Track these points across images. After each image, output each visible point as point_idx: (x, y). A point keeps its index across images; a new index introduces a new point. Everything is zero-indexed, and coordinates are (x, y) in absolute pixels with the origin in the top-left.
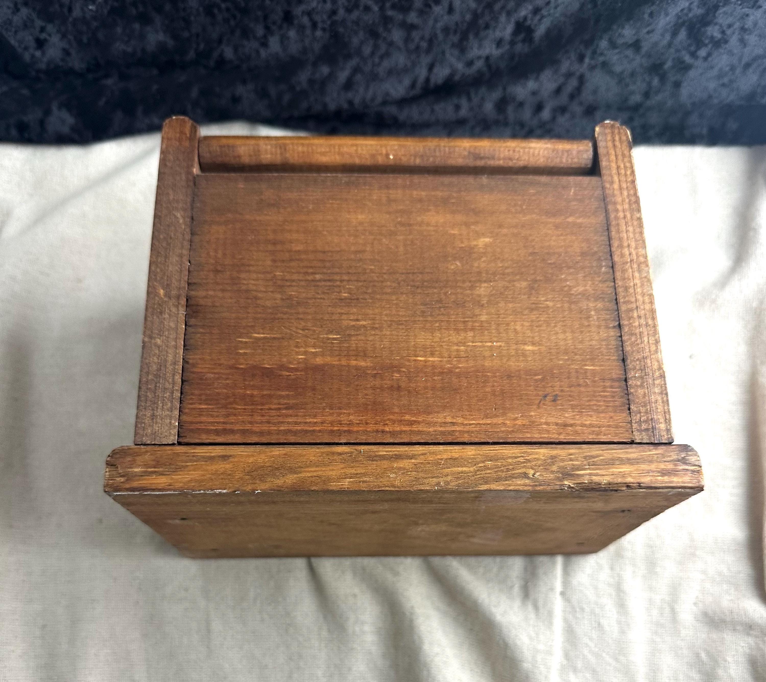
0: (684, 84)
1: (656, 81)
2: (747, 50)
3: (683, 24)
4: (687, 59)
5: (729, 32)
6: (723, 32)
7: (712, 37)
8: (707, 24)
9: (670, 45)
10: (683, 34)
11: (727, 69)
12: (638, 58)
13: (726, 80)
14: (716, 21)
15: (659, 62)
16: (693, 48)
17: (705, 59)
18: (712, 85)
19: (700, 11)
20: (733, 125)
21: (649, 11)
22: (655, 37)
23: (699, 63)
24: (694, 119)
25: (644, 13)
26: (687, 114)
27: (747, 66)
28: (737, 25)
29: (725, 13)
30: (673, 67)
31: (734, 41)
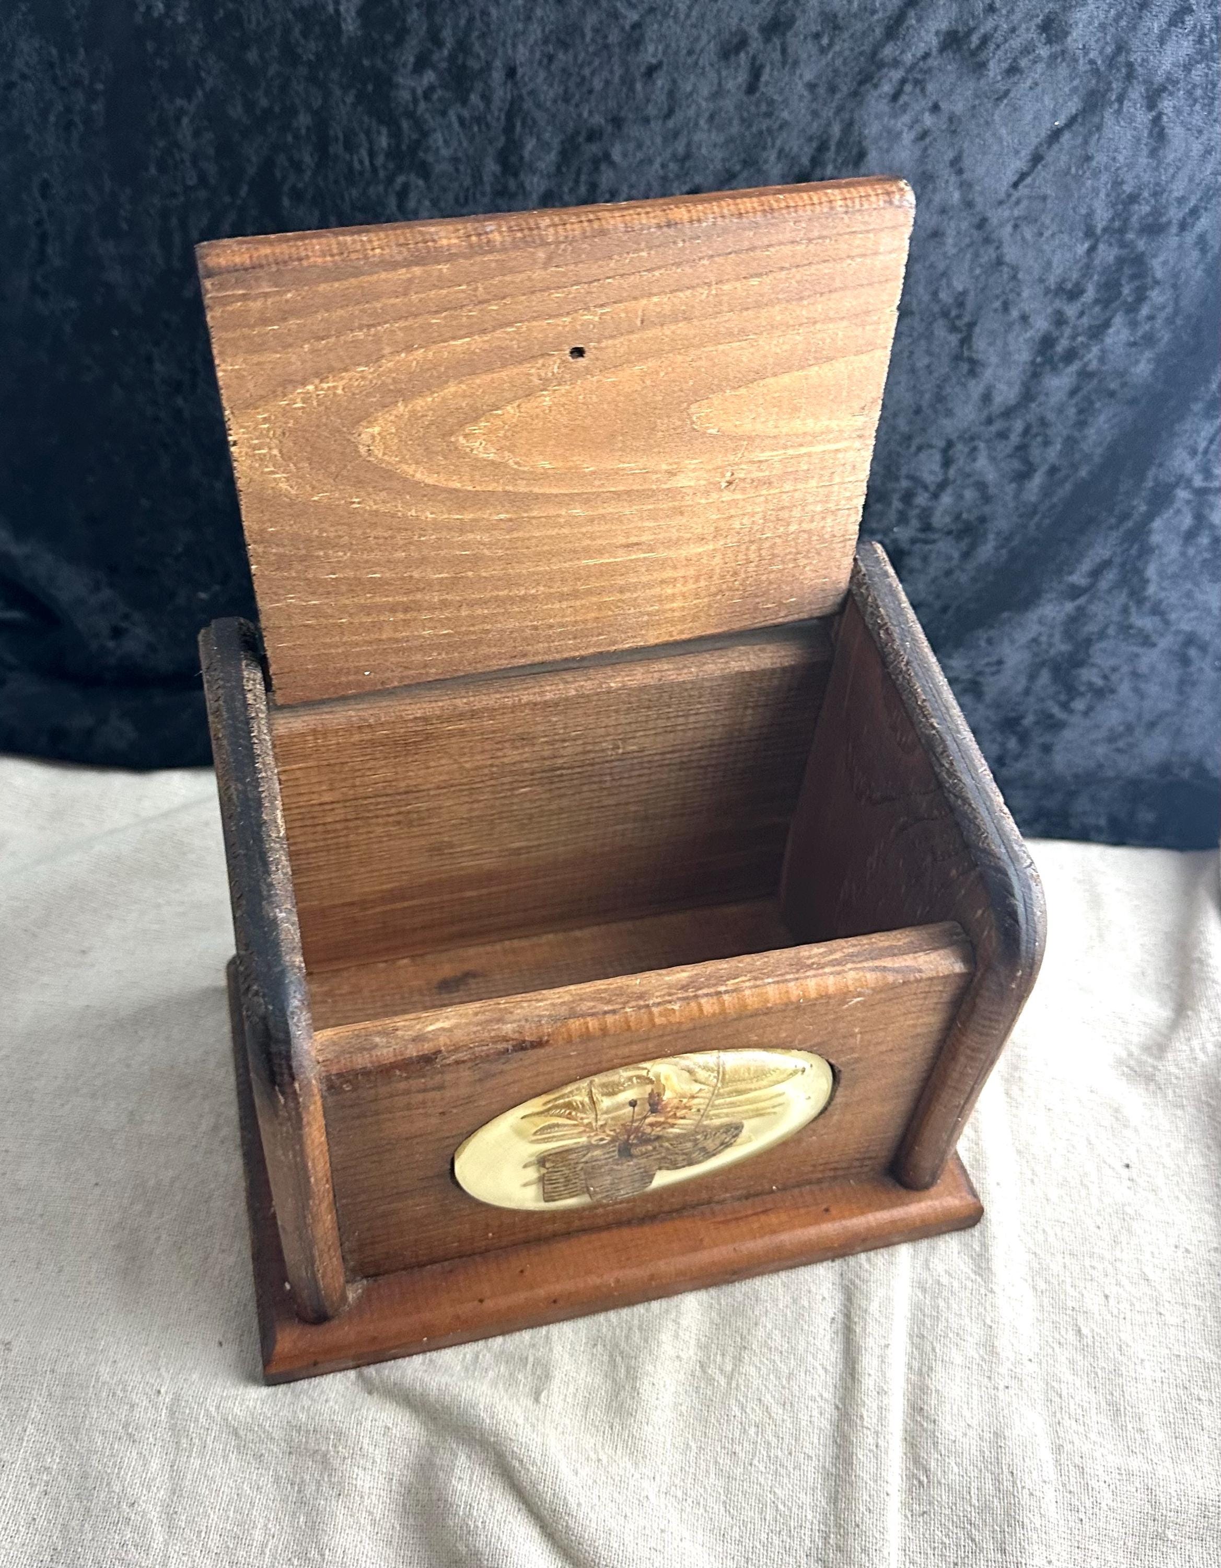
0: (1057, 748)
1: (1013, 744)
2: (1147, 704)
3: (1043, 664)
4: (1056, 710)
5: (1114, 677)
6: (1105, 677)
7: (1090, 684)
8: (1080, 664)
9: (1027, 692)
10: (1045, 677)
11: (1121, 728)
12: (981, 707)
13: (1121, 744)
14: (1092, 660)
15: (1013, 714)
16: (1063, 697)
17: (1086, 714)
18: (1101, 750)
19: (1065, 648)
20: (1146, 816)
21: (985, 636)
22: (1004, 680)
23: (1075, 719)
24: (1082, 804)
25: (978, 639)
26: (1072, 795)
27: (1152, 725)
28: (1125, 669)
29: (1104, 651)
30: (1037, 723)
31: (1124, 689)
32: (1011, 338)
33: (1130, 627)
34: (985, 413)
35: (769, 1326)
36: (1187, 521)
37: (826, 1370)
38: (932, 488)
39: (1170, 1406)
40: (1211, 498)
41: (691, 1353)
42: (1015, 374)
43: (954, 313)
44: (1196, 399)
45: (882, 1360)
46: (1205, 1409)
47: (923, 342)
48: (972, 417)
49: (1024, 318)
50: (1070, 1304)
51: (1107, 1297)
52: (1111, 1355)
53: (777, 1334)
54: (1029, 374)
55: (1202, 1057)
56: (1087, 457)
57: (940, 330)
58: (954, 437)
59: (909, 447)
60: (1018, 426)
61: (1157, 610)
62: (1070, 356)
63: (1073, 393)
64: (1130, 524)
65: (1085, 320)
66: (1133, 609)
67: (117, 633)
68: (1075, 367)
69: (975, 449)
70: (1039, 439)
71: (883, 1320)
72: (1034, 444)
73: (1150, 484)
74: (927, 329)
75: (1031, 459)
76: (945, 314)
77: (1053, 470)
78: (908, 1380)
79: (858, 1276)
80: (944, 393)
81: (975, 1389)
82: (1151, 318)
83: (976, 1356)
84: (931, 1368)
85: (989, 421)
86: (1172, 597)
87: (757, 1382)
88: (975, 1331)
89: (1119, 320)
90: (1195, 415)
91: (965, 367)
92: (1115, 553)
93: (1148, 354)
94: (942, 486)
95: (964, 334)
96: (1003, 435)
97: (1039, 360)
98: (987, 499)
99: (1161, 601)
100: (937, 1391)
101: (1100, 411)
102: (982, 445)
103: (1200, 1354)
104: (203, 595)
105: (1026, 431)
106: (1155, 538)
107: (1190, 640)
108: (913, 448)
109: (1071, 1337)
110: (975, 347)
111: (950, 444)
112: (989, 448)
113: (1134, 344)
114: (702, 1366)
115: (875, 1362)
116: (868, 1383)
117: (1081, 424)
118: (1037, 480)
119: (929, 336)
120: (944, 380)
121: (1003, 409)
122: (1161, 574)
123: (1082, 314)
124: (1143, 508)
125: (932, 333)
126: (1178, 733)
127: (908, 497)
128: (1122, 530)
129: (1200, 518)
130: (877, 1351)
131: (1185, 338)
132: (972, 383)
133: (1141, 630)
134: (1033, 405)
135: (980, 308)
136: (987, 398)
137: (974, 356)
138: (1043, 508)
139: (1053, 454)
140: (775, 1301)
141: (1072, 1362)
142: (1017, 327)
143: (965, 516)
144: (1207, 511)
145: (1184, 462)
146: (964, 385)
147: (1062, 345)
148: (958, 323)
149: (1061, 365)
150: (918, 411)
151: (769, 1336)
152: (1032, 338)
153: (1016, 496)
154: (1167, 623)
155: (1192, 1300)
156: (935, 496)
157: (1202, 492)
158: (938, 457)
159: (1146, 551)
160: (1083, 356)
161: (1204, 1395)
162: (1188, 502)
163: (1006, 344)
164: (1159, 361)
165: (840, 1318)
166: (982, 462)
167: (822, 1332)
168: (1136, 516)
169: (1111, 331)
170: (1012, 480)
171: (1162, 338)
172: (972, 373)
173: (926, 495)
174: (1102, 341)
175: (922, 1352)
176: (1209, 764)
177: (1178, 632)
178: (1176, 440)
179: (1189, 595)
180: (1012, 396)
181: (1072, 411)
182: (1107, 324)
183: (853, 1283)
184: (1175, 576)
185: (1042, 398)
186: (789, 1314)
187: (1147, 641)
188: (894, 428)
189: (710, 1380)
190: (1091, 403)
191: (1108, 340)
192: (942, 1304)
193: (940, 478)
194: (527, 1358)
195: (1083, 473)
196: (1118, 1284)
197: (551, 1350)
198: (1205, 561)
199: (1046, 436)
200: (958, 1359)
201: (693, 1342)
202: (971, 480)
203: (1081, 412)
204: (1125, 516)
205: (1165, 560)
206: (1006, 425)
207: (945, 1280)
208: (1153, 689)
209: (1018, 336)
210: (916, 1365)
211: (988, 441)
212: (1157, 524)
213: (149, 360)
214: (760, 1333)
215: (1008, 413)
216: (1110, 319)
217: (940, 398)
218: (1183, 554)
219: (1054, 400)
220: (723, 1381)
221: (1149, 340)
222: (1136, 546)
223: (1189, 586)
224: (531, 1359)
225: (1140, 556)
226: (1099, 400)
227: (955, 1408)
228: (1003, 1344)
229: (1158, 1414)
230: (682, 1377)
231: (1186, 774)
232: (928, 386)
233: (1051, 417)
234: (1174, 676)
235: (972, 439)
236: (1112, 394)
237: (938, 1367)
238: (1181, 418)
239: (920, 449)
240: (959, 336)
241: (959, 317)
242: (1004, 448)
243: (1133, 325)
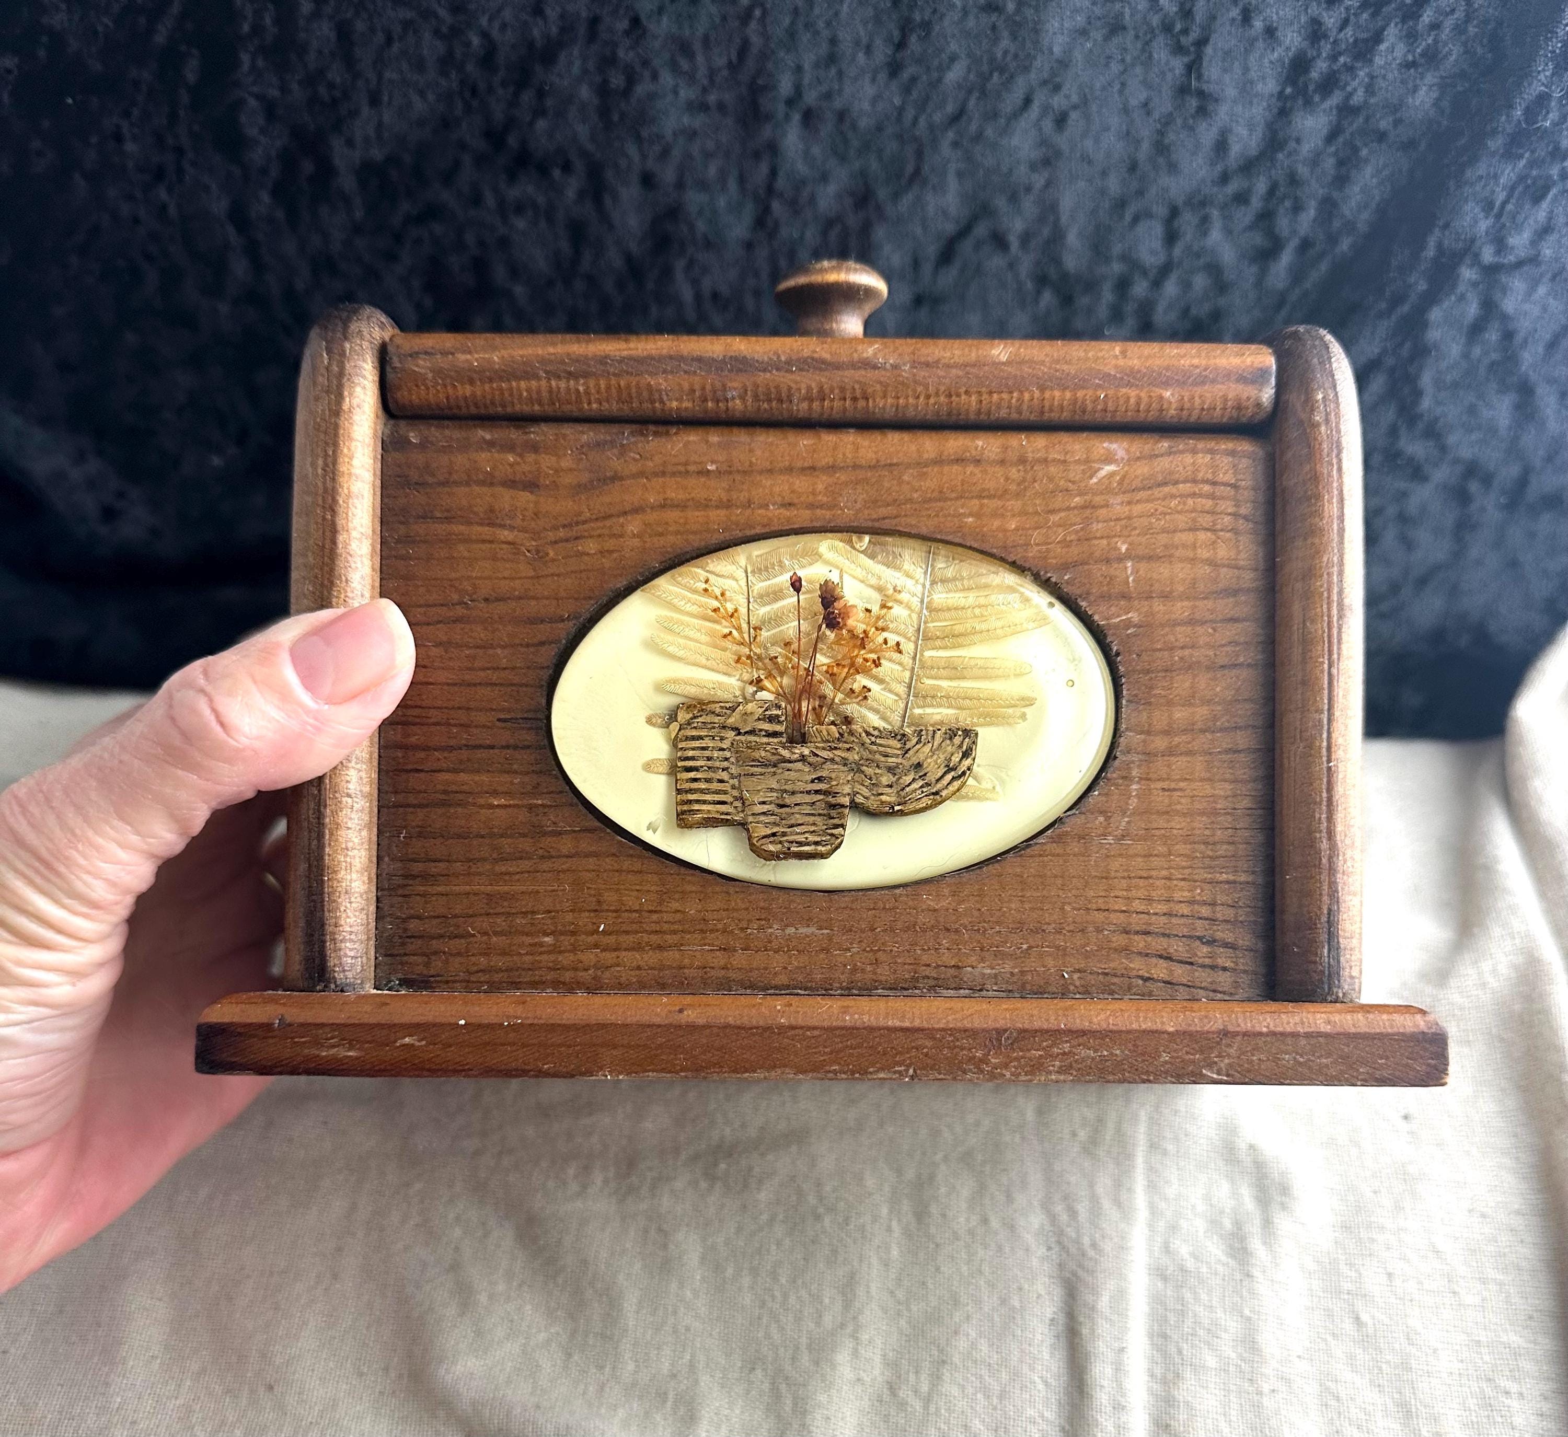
32: (1252, 59)
33: (1398, 454)
34: (1219, 168)
35: (973, 1334)
36: (1472, 309)
37: (1046, 1383)
38: (1153, 274)
39: (1472, 1403)
40: (1504, 279)
41: (876, 1372)
42: (1259, 112)
43: (1178, 27)
44: (1494, 132)
45: (1118, 1368)
46: (1515, 1404)
47: (1138, 70)
48: (1203, 173)
49: (1270, 32)
50: (1346, 1286)
51: (1390, 1275)
52: (1397, 1346)
53: (984, 1346)
54: (1275, 111)
55: (1493, 983)
56: (1350, 226)
57: (1161, 52)
58: (1180, 202)
59: (1121, 217)
60: (1261, 186)
61: (1433, 433)
62: (1328, 84)
63: (1331, 138)
64: (1405, 308)
65: (1349, 31)
66: (1403, 431)
67: (109, 514)
68: (1336, 98)
69: (1205, 220)
70: (1287, 204)
71: (1115, 1317)
72: (1281, 210)
73: (1430, 252)
74: (1143, 50)
75: (1277, 230)
76: (1167, 28)
77: (1305, 245)
78: (1151, 1392)
79: (1081, 1266)
80: (1166, 141)
81: (1233, 1397)
82: (1435, 26)
83: (1233, 1355)
84: (1178, 1375)
85: (1224, 178)
86: (1452, 412)
87: (961, 1404)
88: (1233, 1326)
89: (1392, 33)
90: (1493, 154)
91: (1193, 103)
92: (1384, 351)
93: (1430, 78)
94: (1165, 270)
95: (1192, 57)
96: (1242, 198)
97: (1289, 90)
98: (1221, 286)
99: (1436, 419)
100: (1187, 1403)
101: (1367, 161)
102: (1215, 213)
103: (1504, 1339)
104: (216, 461)
105: (1272, 191)
106: (1433, 335)
107: (1472, 470)
108: (1128, 217)
109: (1348, 1326)
110: (1206, 74)
111: (1174, 213)
112: (1225, 218)
113: (1413, 64)
114: (891, 1388)
115: (1109, 1371)
116: (1102, 1397)
117: (1341, 180)
118: (1286, 258)
119: (1148, 60)
120: (1167, 124)
121: (1241, 162)
122: (1439, 384)
123: (1345, 23)
124: (1422, 286)
125: (1150, 57)
126: (1454, 591)
127: (1123, 285)
128: (1394, 318)
129: (1489, 307)
130: (1110, 1356)
131: (1479, 51)
132: (1202, 126)
133: (1411, 459)
134: (1280, 156)
135: (1213, 18)
136: (1221, 146)
137: (1205, 87)
138: (1294, 296)
139: (1305, 225)
140: (978, 1302)
141: (1351, 1357)
142: (1260, 44)
143: (1194, 311)
144: (1497, 296)
145: (1476, 222)
146: (1192, 129)
147: (1320, 68)
148: (1184, 40)
149: (1317, 98)
150: (1133, 167)
151: (973, 1346)
152: (1280, 60)
153: (1259, 283)
154: (1443, 449)
155: (1492, 1274)
156: (1157, 284)
157: (1492, 271)
158: (1158, 229)
159: (1421, 352)
160: (1347, 84)
161: (1514, 1387)
162: (1475, 284)
163: (1246, 69)
164: (1443, 86)
165: (1061, 1319)
166: (1216, 235)
167: (1039, 1337)
168: (1413, 298)
169: (1383, 47)
170: (1253, 260)
171: (1450, 53)
172: (1202, 111)
173: (1145, 284)
174: (1371, 61)
175: (1165, 1354)
176: (1493, 627)
177: (1456, 461)
178: (1467, 190)
179: (1472, 410)
180: (1253, 144)
181: (1329, 163)
182: (1377, 38)
183: (1074, 1274)
184: (1455, 385)
185: (1292, 144)
186: (997, 1319)
187: (1417, 473)
188: (1103, 192)
189: (902, 1406)
190: (1355, 150)
191: (1379, 61)
192: (1188, 1296)
193: (1161, 258)
194: (665, 1393)
195: (1345, 245)
196: (1404, 1258)
197: (696, 1382)
198: (1492, 363)
199: (1296, 199)
200: (1211, 1361)
201: (878, 1359)
202: (1202, 261)
203: (1341, 163)
204: (1398, 300)
205: (1444, 365)
206: (1245, 184)
207: (1190, 1264)
208: (1423, 536)
209: (1262, 57)
210: (1158, 1371)
211: (1224, 207)
212: (1435, 314)
213: (118, 138)
214: (962, 1344)
215: (1248, 167)
216: (1383, 29)
217: (1161, 148)
218: (1466, 356)
219: (1306, 148)
220: (918, 1405)
221: (1432, 57)
222: (1408, 345)
223: (1471, 398)
224: (671, 1396)
225: (1412, 359)
226: (1366, 145)
227: (1209, 1421)
228: (1268, 1339)
229: (1459, 1413)
230: (866, 1403)
231: (1464, 641)
232: (1146, 131)
233: (1303, 171)
234: (1449, 520)
235: (1203, 204)
236: (1382, 136)
237: (1188, 1374)
238: (1474, 160)
239: (1136, 219)
240: (1186, 60)
241: (1185, 31)
242: (1245, 216)
243: (1411, 37)
